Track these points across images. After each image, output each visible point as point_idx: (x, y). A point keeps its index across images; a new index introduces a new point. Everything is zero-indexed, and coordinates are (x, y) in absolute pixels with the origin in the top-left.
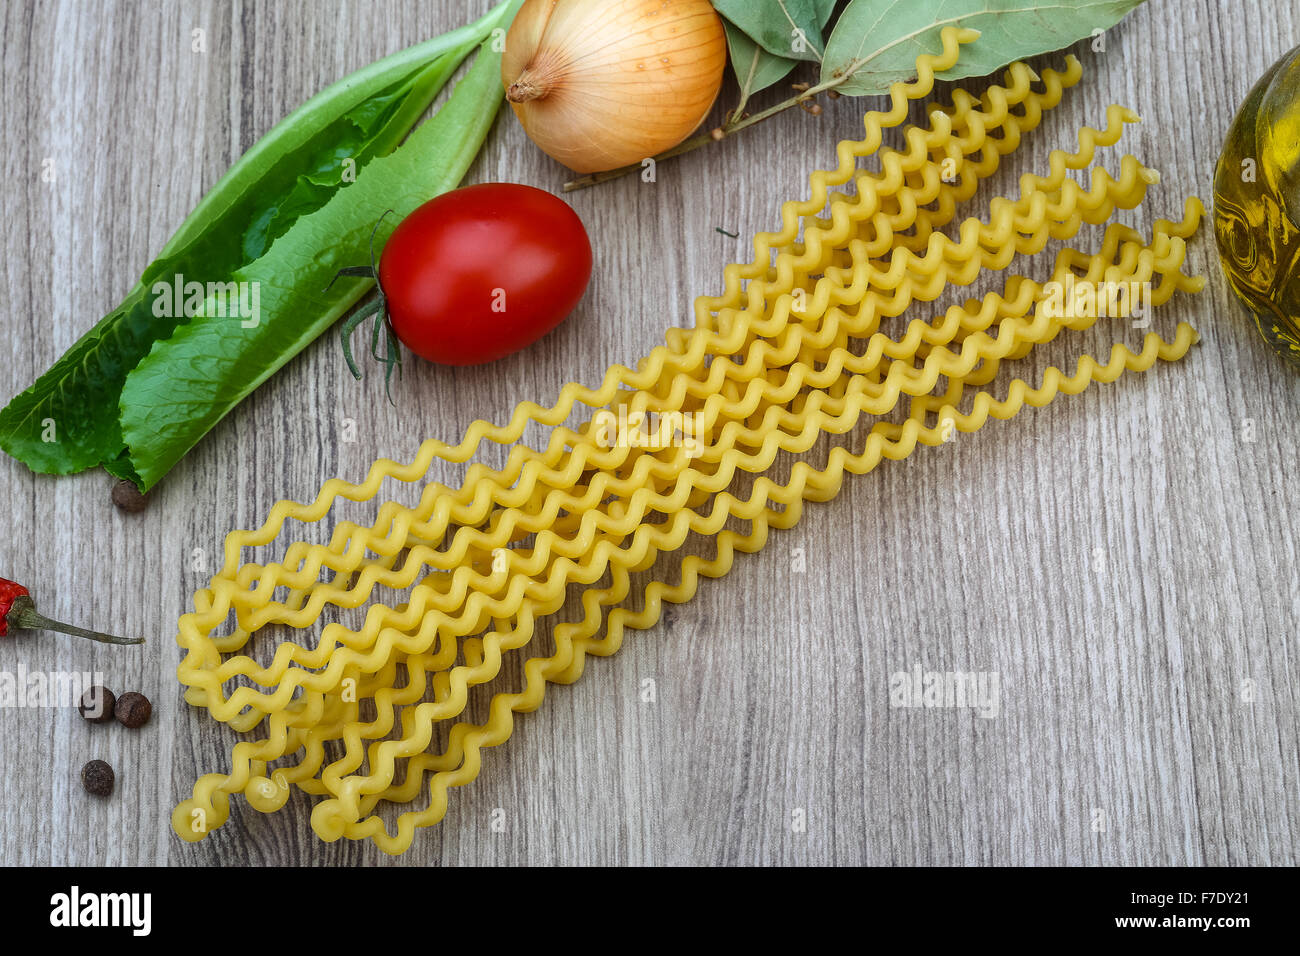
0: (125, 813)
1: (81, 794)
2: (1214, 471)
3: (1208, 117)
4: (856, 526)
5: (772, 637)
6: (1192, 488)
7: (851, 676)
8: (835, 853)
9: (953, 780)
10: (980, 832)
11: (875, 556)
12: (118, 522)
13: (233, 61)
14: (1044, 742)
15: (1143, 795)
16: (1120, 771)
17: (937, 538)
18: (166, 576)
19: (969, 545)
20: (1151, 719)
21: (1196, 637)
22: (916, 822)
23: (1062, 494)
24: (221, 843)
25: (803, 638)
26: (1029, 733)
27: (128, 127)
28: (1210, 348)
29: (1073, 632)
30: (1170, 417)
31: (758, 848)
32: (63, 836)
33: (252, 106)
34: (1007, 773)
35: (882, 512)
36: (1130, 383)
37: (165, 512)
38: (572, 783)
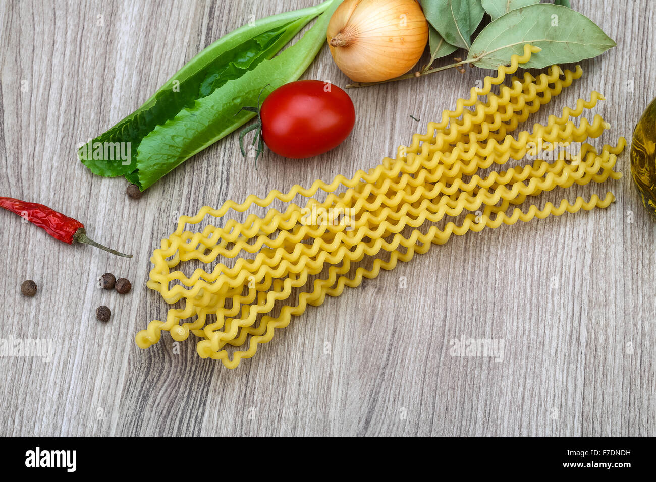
0: (113, 331)
1: (95, 319)
2: (613, 259)
3: (634, 102)
4: (452, 258)
5: (408, 300)
6: (602, 266)
7: (440, 323)
8: (422, 399)
9: (478, 376)
10: (486, 400)
11: (459, 272)
12: (127, 202)
13: (207, 4)
14: (520, 365)
15: (560, 396)
16: (551, 384)
17: (487, 269)
18: (145, 229)
19: (501, 274)
20: (569, 363)
21: (593, 331)
22: (459, 391)
23: (544, 258)
24: (154, 351)
25: (422, 303)
26: (514, 361)
27: (156, 26)
28: (619, 205)
29: (540, 320)
30: (597, 232)
31: (388, 391)
32: (84, 337)
33: (212, 26)
34: (502, 376)
35: (464, 253)
36: (582, 214)
37: (149, 201)
38: (311, 350)
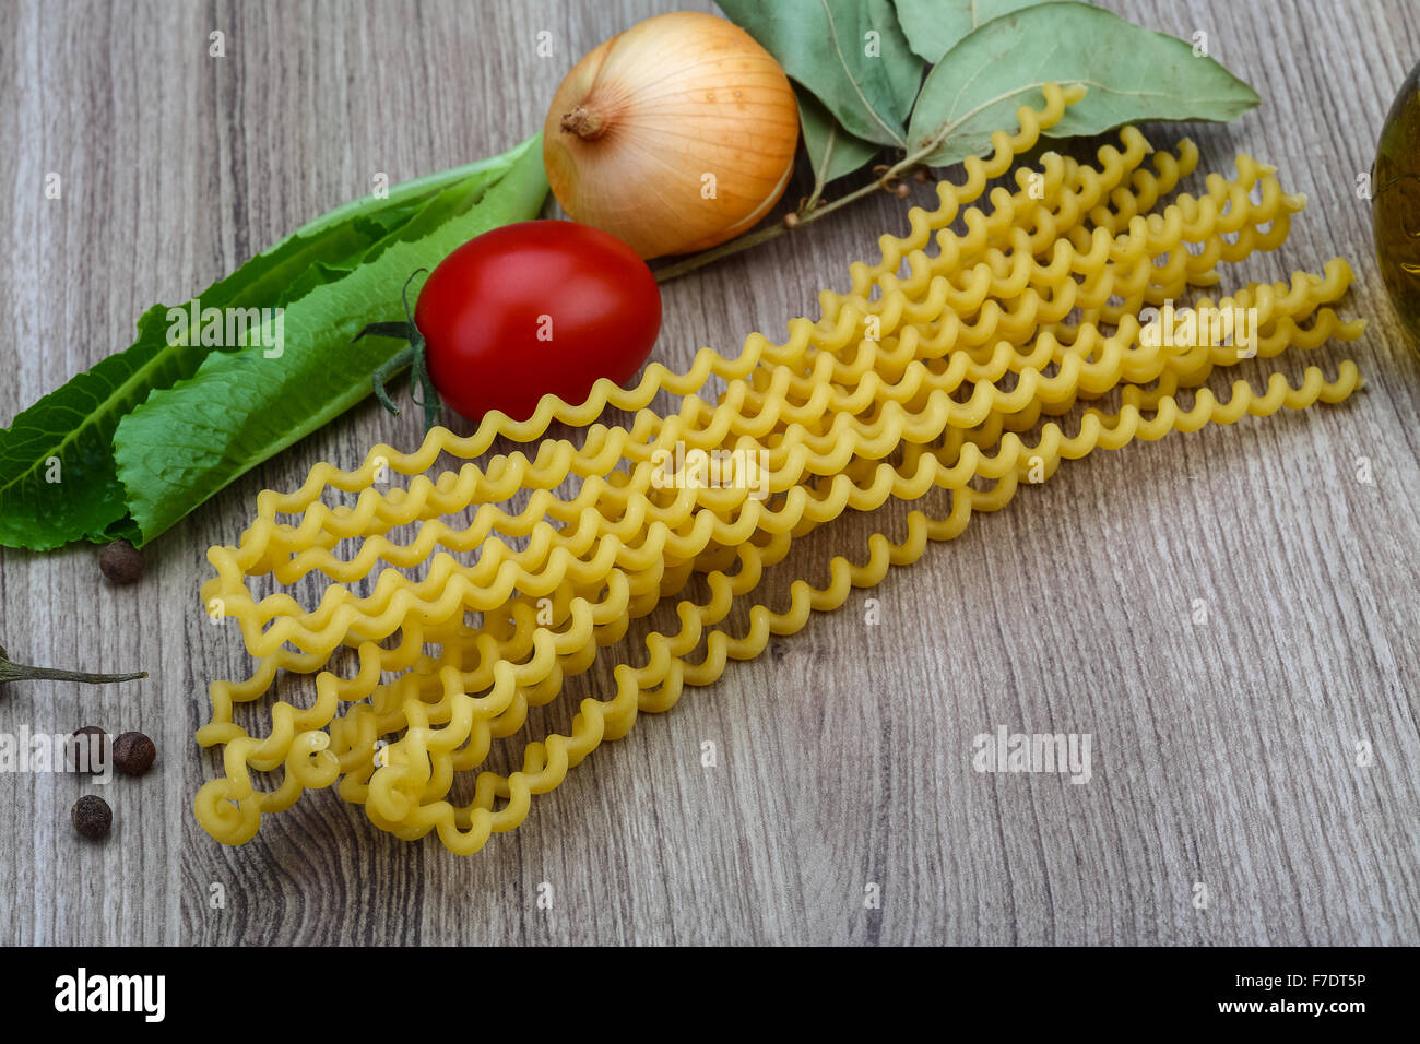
0: (125, 856)
1: (70, 841)
2: (1402, 498)
3: (1343, 208)
4: (991, 562)
5: (903, 661)
6: (1378, 513)
7: (1003, 692)
8: (1005, 853)
9: (1138, 779)
10: (1178, 825)
11: (1017, 585)
12: (105, 594)
13: (223, 202)
14: (1245, 743)
15: (1369, 782)
16: (1337, 762)
17: (1088, 567)
18: (166, 639)
19: (1126, 572)
20: (1367, 714)
21: (1405, 640)
22: (1098, 819)
23: (1228, 524)
24: (247, 878)
25: (941, 661)
26: (1223, 733)
27: (104, 262)
28: (1378, 394)
29: (1260, 642)
30: (1342, 453)
31: (910, 852)
32: (49, 880)
33: (247, 238)
34: (1202, 770)
35: (1019, 547)
36: (1291, 427)
37: (163, 584)
38: (676, 803)
